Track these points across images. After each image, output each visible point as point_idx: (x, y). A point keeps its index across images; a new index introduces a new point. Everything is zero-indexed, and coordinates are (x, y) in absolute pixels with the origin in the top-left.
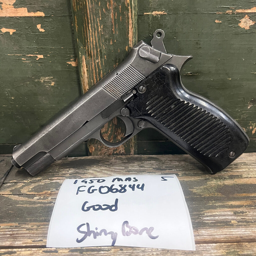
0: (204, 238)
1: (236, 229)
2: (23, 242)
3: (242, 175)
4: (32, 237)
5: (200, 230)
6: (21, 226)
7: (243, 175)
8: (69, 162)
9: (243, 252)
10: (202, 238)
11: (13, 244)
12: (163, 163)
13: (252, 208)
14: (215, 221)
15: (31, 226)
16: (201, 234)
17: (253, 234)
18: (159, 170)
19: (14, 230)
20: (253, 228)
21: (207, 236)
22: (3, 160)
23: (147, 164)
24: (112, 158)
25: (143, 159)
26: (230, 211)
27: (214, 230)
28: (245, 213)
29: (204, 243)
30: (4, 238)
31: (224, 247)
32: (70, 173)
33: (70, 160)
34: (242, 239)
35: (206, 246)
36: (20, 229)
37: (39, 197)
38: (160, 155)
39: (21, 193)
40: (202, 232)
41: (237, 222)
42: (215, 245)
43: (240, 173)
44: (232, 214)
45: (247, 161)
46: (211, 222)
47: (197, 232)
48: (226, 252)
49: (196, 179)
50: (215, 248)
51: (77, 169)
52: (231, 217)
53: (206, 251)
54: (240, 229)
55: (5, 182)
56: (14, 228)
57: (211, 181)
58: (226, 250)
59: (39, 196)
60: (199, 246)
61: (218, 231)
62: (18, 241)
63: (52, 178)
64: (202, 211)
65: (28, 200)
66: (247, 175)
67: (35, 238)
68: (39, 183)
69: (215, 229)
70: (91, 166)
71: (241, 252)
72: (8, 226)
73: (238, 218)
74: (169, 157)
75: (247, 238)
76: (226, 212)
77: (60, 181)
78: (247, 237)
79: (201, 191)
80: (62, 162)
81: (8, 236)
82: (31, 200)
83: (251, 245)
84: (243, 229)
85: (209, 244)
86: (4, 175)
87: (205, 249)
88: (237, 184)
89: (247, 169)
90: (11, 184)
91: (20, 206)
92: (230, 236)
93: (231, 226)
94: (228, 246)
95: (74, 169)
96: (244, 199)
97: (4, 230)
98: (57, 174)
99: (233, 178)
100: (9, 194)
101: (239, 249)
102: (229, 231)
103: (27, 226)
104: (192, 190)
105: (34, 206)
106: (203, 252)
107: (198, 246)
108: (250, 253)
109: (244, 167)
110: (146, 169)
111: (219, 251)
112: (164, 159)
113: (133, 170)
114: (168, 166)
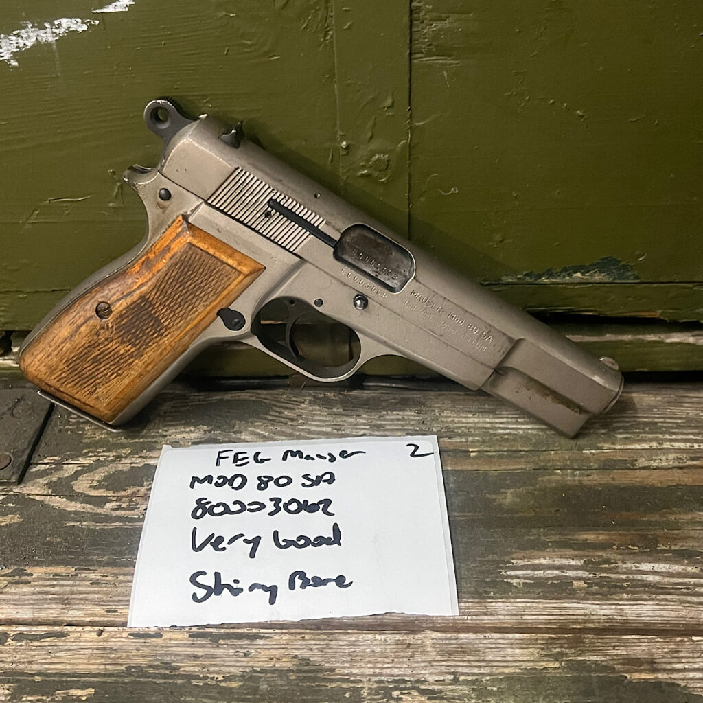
0: (497, 621)
3: (636, 460)
6: (80, 575)
7: (639, 461)
9: (579, 656)
10: (493, 619)
14: (533, 580)
16: (492, 611)
17: (615, 617)
23: (392, 420)
24: (303, 400)
26: (576, 556)
27: (525, 602)
28: (613, 563)
29: (496, 631)
35: (497, 639)
36: (77, 583)
37: (118, 504)
39: (73, 491)
40: (495, 606)
42: (518, 638)
43: (632, 455)
44: (579, 564)
45: (664, 418)
46: (523, 583)
47: (485, 606)
50: (517, 644)
52: (575, 572)
53: (495, 650)
54: (590, 602)
56: (64, 580)
57: (549, 475)
58: (543, 650)
59: (116, 501)
60: (482, 636)
62: (73, 610)
63: (147, 452)
64: (509, 553)
66: (649, 460)
67: (110, 604)
68: (115, 465)
69: (528, 600)
70: (247, 422)
71: (576, 655)
72: (50, 574)
73: (591, 575)
76: (567, 558)
81: (51, 596)
82: (99, 511)
84: (597, 604)
86: (29, 443)
88: (615, 487)
89: (655, 444)
91: (73, 525)
92: (560, 620)
94: (550, 641)
97: (40, 583)
99: (610, 468)
100: (46, 493)
102: (561, 605)
103: (91, 576)
104: (494, 496)
105: (105, 526)
106: (487, 650)
107: (479, 638)
108: (594, 659)
109: (649, 435)
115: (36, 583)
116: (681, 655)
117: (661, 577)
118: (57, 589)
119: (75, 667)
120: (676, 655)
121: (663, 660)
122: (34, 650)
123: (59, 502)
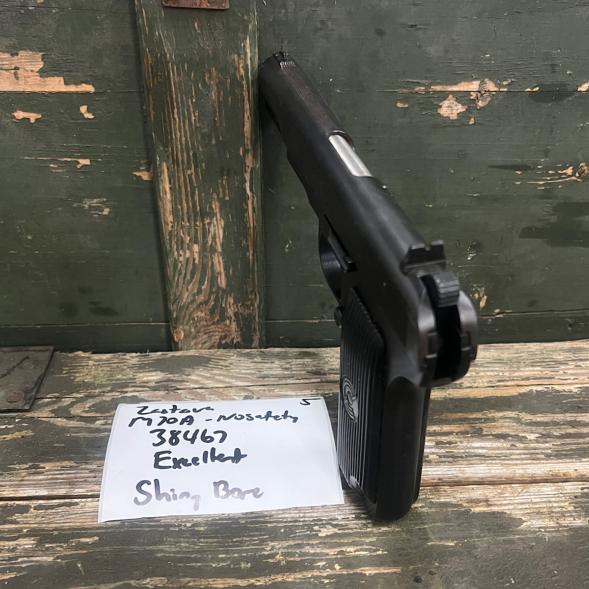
1: (434, 468)
2: (86, 489)
3: (462, 383)
6: (80, 466)
7: (465, 383)
8: (152, 360)
9: (438, 499)
11: (71, 493)
12: (324, 363)
13: (467, 436)
15: (97, 465)
17: (460, 475)
20: (462, 466)
22: (28, 358)
23: (297, 364)
24: (232, 354)
25: (290, 355)
26: (429, 440)
28: (454, 443)
30: (55, 484)
32: (156, 381)
33: (155, 357)
34: (440, 481)
36: (79, 471)
37: (105, 421)
39: (71, 414)
41: (438, 457)
44: (433, 445)
51: (168, 373)
52: (430, 450)
54: (442, 467)
55: (39, 397)
56: (69, 470)
59: (104, 419)
62: (78, 488)
63: (123, 388)
65: (85, 426)
66: (470, 382)
68: (100, 397)
70: (193, 369)
71: (436, 498)
72: (58, 466)
73: (440, 451)
74: (338, 351)
77: (140, 393)
78: (449, 479)
80: (138, 361)
81: (60, 481)
82: (90, 426)
83: (453, 490)
84: (446, 468)
86: (36, 384)
88: (451, 399)
89: (474, 373)
90: (50, 400)
91: (73, 436)
93: (428, 463)
95: (164, 373)
96: (458, 422)
97: (51, 473)
98: (132, 383)
99: (446, 388)
100: (50, 416)
101: (433, 495)
103: (89, 467)
108: (449, 501)
110: (294, 372)
112: (327, 355)
113: (272, 375)
115: (48, 473)
116: (505, 495)
117: (487, 450)
118: (64, 476)
119: (83, 524)
120: (502, 496)
121: (495, 499)
122: (51, 515)
123: (61, 421)
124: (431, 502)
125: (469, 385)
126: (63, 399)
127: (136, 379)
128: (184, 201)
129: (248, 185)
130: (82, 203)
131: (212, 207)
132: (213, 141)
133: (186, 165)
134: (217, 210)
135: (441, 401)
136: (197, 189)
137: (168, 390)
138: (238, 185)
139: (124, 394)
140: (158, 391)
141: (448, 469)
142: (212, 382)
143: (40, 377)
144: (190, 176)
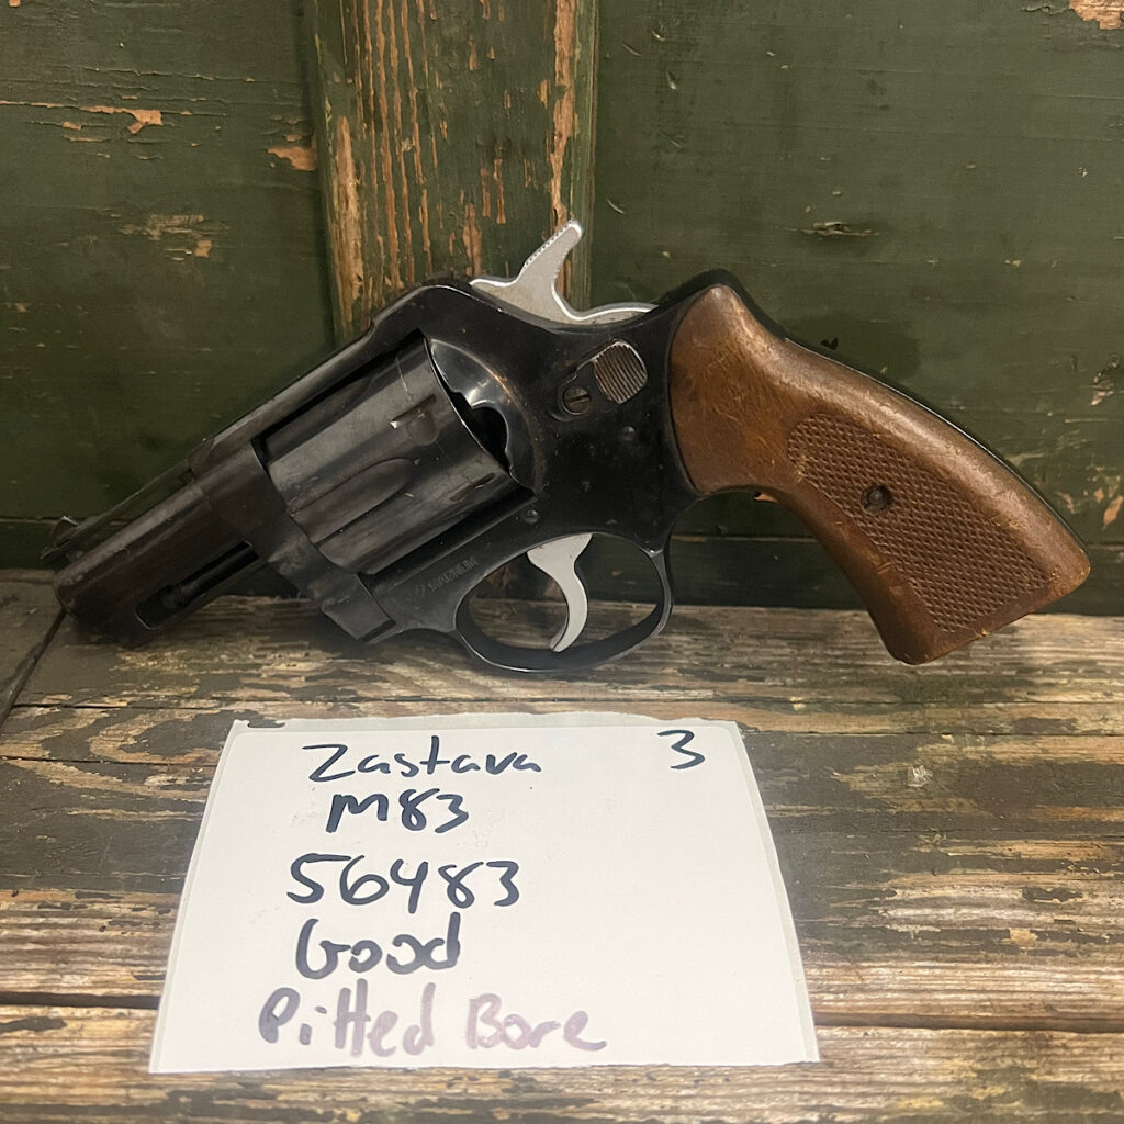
0: (884, 1004)
1: (1027, 969)
2: (93, 978)
3: (1074, 720)
4: (133, 957)
5: (872, 964)
6: (89, 906)
7: (1080, 722)
9: (1049, 1073)
10: (877, 1000)
11: (51, 987)
12: (721, 649)
13: (1106, 875)
14: (938, 926)
15: (133, 906)
16: (872, 983)
17: (1101, 997)
18: (705, 679)
19: (54, 920)
20: (1103, 970)
21: (903, 996)
22: (15, 598)
23: (653, 648)
26: (1007, 883)
27: (930, 968)
28: (1072, 896)
29: (885, 1021)
30: (14, 957)
31: (971, 1045)
32: (308, 675)
33: (313, 610)
34: (1049, 1015)
35: (890, 1039)
36: (85, 921)
37: (171, 778)
38: (714, 609)
39: (90, 753)
40: (876, 974)
41: (1034, 936)
42: (928, 1037)
43: (1066, 710)
44: (1016, 897)
45: (1104, 654)
46: (920, 932)
47: (858, 974)
48: (974, 1071)
49: (866, 730)
50: (929, 1049)
51: (340, 654)
52: (1010, 913)
53: (889, 1061)
54: (1048, 968)
55: (21, 702)
56: (58, 915)
57: (933, 743)
58: (979, 1061)
59: (168, 773)
60: (861, 1034)
61: (949, 972)
62: (72, 973)
63: (227, 690)
64: (887, 877)
65: (120, 789)
66: (1096, 721)
67: (146, 962)
68: (168, 711)
69: (937, 964)
71: (1042, 1071)
73: (1041, 918)
74: (754, 618)
75: (1075, 1011)
76: (990, 887)
77: (266, 706)
78: (1074, 1007)
79: (888, 785)
81: (31, 947)
82: (132, 791)
83: (1086, 1044)
84: (1061, 972)
85: (905, 1031)
86: (19, 668)
87: (884, 1052)
88: (1049, 764)
89: (1099, 695)
90: (48, 710)
91: (86, 814)
92: (1000, 1001)
93: (1009, 953)
94: (990, 1044)
95: (329, 655)
96: (1076, 831)
97: (13, 920)
98: (250, 675)
99: (1035, 733)
100: (39, 756)
101: (1032, 1058)
102: (997, 973)
103: (112, 908)
104: (845, 778)
105: (144, 816)
106: (874, 1062)
107: (855, 1036)
108: (1080, 1080)
109: (1086, 681)
110: (645, 669)
111: (947, 1064)
112: (728, 627)
114: (745, 660)
118: (43, 933)
123: (63, 772)
124: (1030, 1083)
125: (1091, 726)
126: (79, 711)
127: (258, 666)
128: (392, 223)
129: (556, 185)
130: (145, 224)
131: (462, 240)
132: (471, 59)
133: (400, 126)
134: (476, 250)
135: (1027, 769)
136: (425, 191)
137: (334, 700)
138: (531, 183)
139: (227, 705)
140: (309, 703)
141: (1064, 976)
142: (445, 684)
143: (34, 649)
144: (409, 156)
